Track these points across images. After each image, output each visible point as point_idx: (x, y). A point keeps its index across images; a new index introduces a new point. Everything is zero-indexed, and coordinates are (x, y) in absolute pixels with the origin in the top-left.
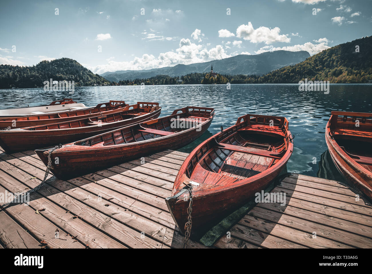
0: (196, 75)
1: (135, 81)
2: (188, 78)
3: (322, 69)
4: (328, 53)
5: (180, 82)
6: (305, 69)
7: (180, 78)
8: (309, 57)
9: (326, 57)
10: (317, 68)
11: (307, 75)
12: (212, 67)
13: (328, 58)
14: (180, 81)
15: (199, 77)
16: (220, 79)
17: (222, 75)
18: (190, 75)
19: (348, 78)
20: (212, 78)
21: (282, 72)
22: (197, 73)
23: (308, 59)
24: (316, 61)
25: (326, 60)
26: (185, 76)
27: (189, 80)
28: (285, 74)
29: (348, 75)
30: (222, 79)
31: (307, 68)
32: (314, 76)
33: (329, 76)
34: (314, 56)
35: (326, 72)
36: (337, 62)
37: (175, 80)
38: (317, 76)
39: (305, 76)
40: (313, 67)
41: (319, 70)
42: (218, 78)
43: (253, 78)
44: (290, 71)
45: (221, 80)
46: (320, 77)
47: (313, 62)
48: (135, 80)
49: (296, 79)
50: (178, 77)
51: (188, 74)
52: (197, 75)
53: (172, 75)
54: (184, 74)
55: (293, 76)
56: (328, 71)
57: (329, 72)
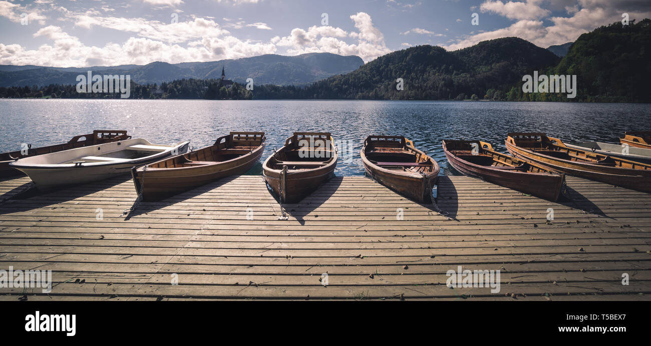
0: (193, 84)
1: (46, 89)
2: (176, 87)
3: (380, 81)
4: (384, 61)
5: (158, 94)
6: (361, 80)
7: (158, 87)
8: (363, 65)
9: (382, 65)
10: (374, 79)
11: (364, 89)
12: (223, 71)
13: (385, 67)
14: (158, 92)
15: (198, 86)
16: (239, 91)
17: (240, 85)
18: (180, 82)
19: (411, 93)
20: (224, 89)
21: (331, 84)
22: (194, 80)
23: (363, 67)
24: (371, 69)
25: (383, 70)
26: (169, 84)
27: (178, 90)
28: (336, 86)
29: (409, 89)
30: (242, 92)
31: (362, 79)
32: (373, 90)
33: (390, 90)
34: (369, 63)
35: (385, 85)
36: (396, 72)
37: (148, 89)
38: (376, 90)
39: (361, 89)
40: (369, 77)
41: (376, 82)
42: (234, 89)
43: (290, 90)
44: (342, 83)
45: (240, 93)
46: (380, 90)
47: (368, 72)
48: (46, 87)
49: (350, 93)
50: (155, 85)
51: (176, 79)
52: (195, 82)
53: (140, 81)
54: (168, 80)
55: (346, 90)
56: (387, 83)
57: (389, 84)
